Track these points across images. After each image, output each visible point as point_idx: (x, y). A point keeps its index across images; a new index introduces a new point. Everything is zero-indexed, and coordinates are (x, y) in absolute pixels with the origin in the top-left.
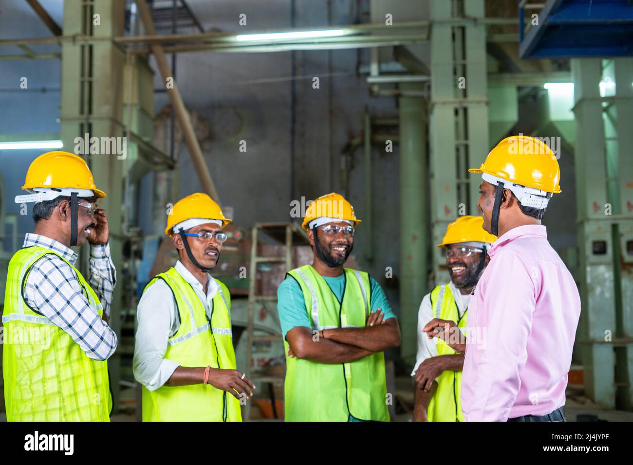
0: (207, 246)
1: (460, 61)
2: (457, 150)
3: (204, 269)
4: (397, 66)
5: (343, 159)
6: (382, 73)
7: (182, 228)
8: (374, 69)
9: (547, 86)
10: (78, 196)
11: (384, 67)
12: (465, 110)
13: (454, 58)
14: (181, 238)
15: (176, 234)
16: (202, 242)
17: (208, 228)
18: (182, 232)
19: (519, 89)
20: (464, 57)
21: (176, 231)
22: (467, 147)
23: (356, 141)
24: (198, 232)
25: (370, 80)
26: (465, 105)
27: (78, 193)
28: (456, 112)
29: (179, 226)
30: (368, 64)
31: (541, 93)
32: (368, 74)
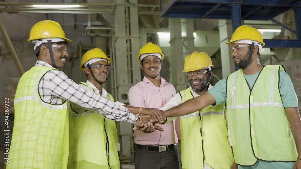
0: (101, 71)
1: (128, 20)
2: (127, 57)
3: (100, 83)
4: (99, 23)
5: (69, 63)
6: (92, 26)
7: (89, 64)
8: (89, 24)
9: (158, 33)
10: (52, 42)
11: (93, 23)
12: (130, 40)
13: (126, 19)
14: (88, 69)
15: (86, 67)
16: (99, 69)
17: (101, 63)
18: (89, 66)
19: (147, 34)
20: (129, 19)
21: (86, 66)
22: (131, 55)
23: (75, 56)
24: (97, 65)
25: (87, 28)
26: (130, 38)
27: (51, 41)
28: (127, 42)
29: (87, 63)
30: (87, 21)
31: (156, 36)
32: (86, 26)
